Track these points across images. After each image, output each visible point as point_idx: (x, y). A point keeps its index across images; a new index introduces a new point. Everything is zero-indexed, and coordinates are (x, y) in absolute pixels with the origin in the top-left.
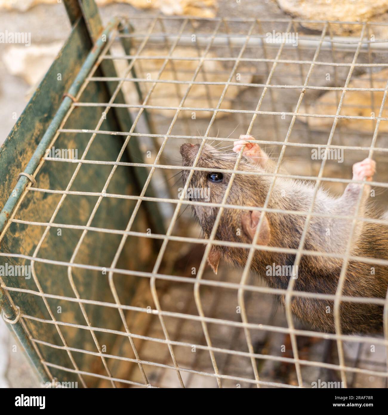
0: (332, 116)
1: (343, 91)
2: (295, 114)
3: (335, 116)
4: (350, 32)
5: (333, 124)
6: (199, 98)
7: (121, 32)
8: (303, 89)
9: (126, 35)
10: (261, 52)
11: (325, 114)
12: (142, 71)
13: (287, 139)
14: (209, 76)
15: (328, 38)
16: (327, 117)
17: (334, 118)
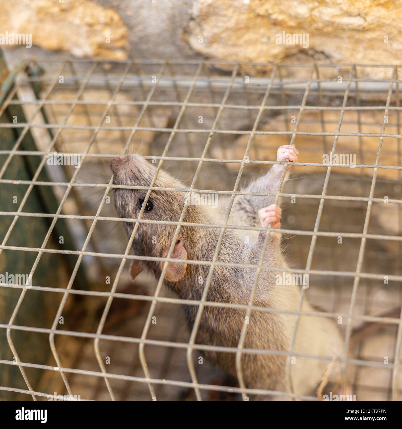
0: (239, 161)
1: (251, 134)
2: (201, 160)
3: (242, 160)
4: (263, 73)
5: (240, 169)
6: (114, 142)
7: (30, 75)
8: (211, 134)
9: (36, 79)
10: (174, 94)
11: (232, 159)
12: (54, 115)
13: (193, 186)
14: (123, 119)
15: (239, 80)
16: (234, 162)
17: (241, 163)
